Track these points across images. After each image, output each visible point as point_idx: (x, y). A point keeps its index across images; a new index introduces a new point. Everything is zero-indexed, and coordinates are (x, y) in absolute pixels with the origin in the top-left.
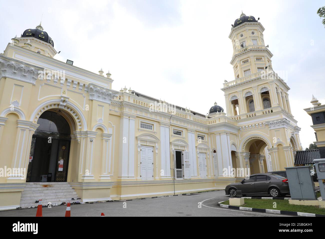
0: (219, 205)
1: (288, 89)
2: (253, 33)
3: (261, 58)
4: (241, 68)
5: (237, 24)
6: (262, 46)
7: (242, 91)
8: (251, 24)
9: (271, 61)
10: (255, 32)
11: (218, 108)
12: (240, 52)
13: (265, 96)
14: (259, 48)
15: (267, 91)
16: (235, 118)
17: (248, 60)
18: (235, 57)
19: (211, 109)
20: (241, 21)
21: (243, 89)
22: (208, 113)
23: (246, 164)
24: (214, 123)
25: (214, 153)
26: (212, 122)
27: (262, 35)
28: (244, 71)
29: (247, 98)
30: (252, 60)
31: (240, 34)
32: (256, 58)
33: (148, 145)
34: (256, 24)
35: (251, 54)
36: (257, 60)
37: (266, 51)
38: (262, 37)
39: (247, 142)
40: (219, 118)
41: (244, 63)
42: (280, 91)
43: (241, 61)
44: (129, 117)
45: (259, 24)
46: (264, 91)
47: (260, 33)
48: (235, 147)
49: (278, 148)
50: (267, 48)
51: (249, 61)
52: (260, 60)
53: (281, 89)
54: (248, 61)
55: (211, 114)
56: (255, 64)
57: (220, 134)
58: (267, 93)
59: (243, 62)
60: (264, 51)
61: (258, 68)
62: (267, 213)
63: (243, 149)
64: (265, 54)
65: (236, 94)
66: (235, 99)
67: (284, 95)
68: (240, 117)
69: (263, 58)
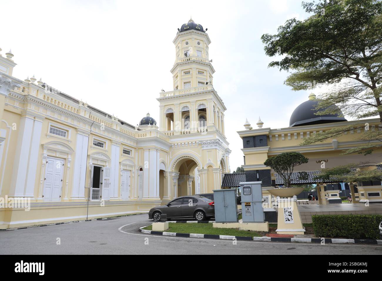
0: (140, 231)
1: (225, 109)
2: (199, 43)
3: (204, 72)
4: (182, 79)
5: (184, 29)
6: (206, 59)
7: (179, 105)
8: (198, 33)
9: (212, 77)
10: (201, 42)
11: (150, 120)
12: (183, 61)
13: (202, 113)
14: (203, 61)
15: (205, 108)
16: (168, 133)
17: (190, 71)
18: (176, 65)
19: (142, 121)
20: (188, 28)
21: (181, 102)
22: (139, 125)
23: (174, 185)
24: (144, 136)
25: (140, 171)
26: (142, 135)
27: (207, 47)
28: (184, 83)
29: (184, 113)
30: (194, 72)
31: (185, 41)
32: (198, 71)
33: (57, 156)
34: (203, 35)
35: (194, 66)
36: (199, 73)
37: (209, 65)
38: (207, 50)
39: (177, 161)
40: (150, 131)
41: (186, 74)
42: (217, 110)
43: (183, 72)
44: (34, 118)
45: (206, 35)
46: (202, 107)
47: (205, 45)
48: (164, 165)
49: (208, 169)
50: (211, 62)
51: (191, 73)
52: (202, 74)
53: (218, 108)
54: (189, 73)
55: (142, 126)
56: (196, 77)
57: (149, 150)
58: (204, 110)
59: (184, 72)
60: (207, 65)
61: (199, 82)
62: (191, 238)
63: (173, 168)
64: (208, 69)
65: (172, 107)
66: (170, 112)
67: (220, 115)
68: (173, 133)
69: (205, 72)
